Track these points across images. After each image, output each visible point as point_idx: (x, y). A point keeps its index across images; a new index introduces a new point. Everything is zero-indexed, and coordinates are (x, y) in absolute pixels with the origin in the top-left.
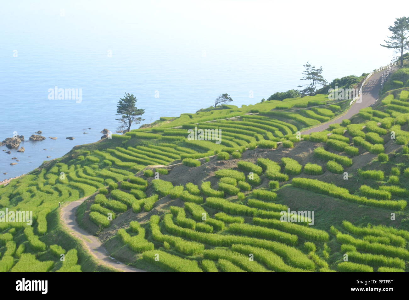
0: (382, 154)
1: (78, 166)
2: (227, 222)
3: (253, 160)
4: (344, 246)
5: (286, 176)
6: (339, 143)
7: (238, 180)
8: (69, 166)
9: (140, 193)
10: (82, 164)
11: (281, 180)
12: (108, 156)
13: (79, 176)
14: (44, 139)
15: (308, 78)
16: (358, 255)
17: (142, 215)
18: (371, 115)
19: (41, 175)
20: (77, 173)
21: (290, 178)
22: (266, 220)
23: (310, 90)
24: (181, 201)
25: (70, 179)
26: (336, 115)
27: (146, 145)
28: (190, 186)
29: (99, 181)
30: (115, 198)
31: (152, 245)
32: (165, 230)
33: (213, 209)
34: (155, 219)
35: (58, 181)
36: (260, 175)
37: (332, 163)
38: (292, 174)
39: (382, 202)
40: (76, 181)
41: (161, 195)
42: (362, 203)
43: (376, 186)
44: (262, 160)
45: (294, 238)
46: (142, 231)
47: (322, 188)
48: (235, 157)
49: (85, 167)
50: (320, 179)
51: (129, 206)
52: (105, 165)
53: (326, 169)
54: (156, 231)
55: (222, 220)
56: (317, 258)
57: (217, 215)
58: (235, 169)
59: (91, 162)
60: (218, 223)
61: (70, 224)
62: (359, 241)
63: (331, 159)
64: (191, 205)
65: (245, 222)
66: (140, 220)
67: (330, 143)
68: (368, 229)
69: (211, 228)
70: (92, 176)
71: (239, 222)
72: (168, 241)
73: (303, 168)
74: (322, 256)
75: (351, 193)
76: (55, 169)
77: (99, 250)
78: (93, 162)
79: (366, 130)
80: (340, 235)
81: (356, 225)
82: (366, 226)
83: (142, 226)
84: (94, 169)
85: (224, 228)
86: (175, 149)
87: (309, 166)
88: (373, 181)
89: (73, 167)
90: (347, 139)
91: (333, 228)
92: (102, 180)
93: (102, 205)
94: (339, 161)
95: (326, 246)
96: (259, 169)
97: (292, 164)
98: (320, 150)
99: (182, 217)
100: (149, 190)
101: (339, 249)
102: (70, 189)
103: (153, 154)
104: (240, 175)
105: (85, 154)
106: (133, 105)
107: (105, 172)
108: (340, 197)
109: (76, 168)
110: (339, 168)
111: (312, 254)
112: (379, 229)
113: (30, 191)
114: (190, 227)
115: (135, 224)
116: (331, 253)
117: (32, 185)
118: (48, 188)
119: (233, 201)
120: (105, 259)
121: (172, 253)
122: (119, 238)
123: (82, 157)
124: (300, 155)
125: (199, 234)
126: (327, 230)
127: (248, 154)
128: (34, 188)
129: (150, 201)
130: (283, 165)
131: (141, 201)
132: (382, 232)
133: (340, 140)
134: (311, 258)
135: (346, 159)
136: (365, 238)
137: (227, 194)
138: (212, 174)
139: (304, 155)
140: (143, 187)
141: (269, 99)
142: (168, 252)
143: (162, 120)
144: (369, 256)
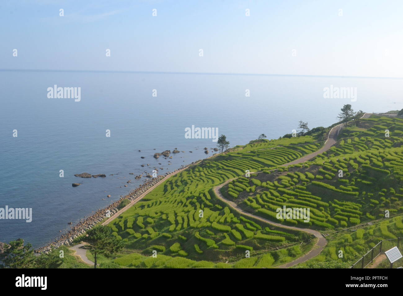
0: (347, 173)
1: (207, 168)
2: (288, 198)
3: (293, 172)
4: (336, 209)
5: (308, 180)
6: (329, 167)
7: (289, 181)
8: (203, 168)
9: (247, 184)
10: (209, 167)
11: (307, 182)
12: (220, 164)
13: (209, 173)
14: (179, 152)
15: (301, 127)
16: (342, 213)
17: (251, 194)
18: (335, 150)
19: (191, 172)
20: (208, 171)
21: (311, 181)
22: (303, 198)
23: (302, 133)
24: (267, 189)
25: (206, 175)
26: (319, 148)
27: (236, 160)
28: (268, 182)
29: (219, 176)
30: (237, 186)
31: (260, 206)
32: (264, 200)
33: (282, 193)
34: (258, 196)
35: (200, 175)
36: (297, 179)
37: (327, 175)
38: (311, 179)
39: (349, 192)
40: (209, 176)
41: (257, 185)
42: (341, 192)
43: (346, 186)
44: (297, 172)
45: (315, 205)
46: (254, 201)
47: (324, 186)
48: (286, 171)
49: (211, 169)
50: (323, 182)
51: (245, 190)
52: (219, 169)
53: (325, 178)
54: (260, 201)
55: (286, 197)
56: (326, 213)
57: (283, 195)
58: (286, 176)
59: (212, 167)
60: (285, 198)
61: (220, 196)
62: (341, 208)
63: (327, 174)
64: (272, 191)
65: (295, 198)
66: (251, 196)
67: (325, 167)
68: (344, 203)
69: (283, 201)
70: (215, 173)
71: (293, 198)
72: (266, 205)
73: (315, 177)
74: (328, 213)
75: (336, 188)
76: (197, 169)
77: (237, 207)
78: (214, 167)
79: (339, 161)
80: (333, 205)
81: (339, 201)
82: (343, 201)
83: (253, 198)
84: (215, 170)
85: (287, 200)
86: (249, 162)
87: (318, 176)
88: (344, 184)
89: (205, 169)
90: (332, 165)
91: (330, 202)
92: (220, 175)
93: (232, 189)
94: (330, 175)
95: (328, 209)
96: (297, 176)
97: (311, 175)
98: (321, 170)
99: (269, 195)
100: (251, 183)
101: (334, 210)
102: (207, 179)
103: (240, 164)
104: (289, 179)
105: (209, 163)
106: (225, 140)
107: (220, 171)
108: (332, 190)
109: (206, 169)
110: (330, 177)
111: (323, 212)
112: (349, 203)
113: (189, 179)
114: (274, 200)
115: (251, 198)
116: (331, 212)
117: (189, 177)
118: (197, 178)
119: (289, 190)
120: (242, 211)
121: (269, 210)
122: (245, 203)
123: (208, 164)
124: (313, 171)
125: (278, 203)
126: (328, 202)
127: (291, 169)
128: (191, 178)
129: (253, 188)
130: (306, 175)
131: (249, 188)
132: (350, 204)
133: (329, 165)
134: (323, 213)
135: (333, 174)
136: (343, 206)
137: (285, 187)
138: (277, 178)
139: (314, 171)
140: (247, 182)
141: (284, 137)
142: (268, 210)
143: (238, 147)
144: (346, 214)
